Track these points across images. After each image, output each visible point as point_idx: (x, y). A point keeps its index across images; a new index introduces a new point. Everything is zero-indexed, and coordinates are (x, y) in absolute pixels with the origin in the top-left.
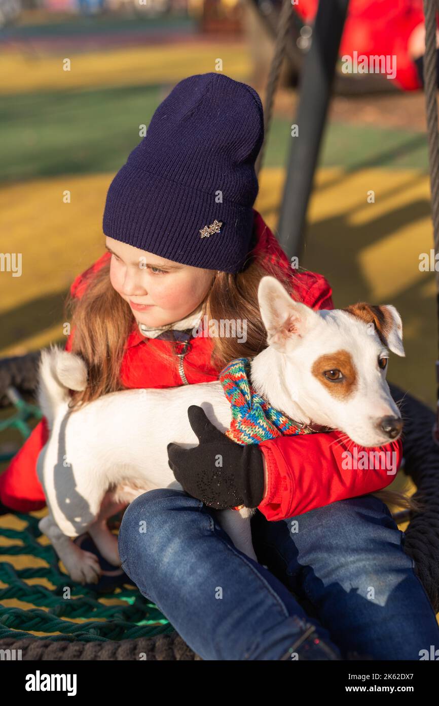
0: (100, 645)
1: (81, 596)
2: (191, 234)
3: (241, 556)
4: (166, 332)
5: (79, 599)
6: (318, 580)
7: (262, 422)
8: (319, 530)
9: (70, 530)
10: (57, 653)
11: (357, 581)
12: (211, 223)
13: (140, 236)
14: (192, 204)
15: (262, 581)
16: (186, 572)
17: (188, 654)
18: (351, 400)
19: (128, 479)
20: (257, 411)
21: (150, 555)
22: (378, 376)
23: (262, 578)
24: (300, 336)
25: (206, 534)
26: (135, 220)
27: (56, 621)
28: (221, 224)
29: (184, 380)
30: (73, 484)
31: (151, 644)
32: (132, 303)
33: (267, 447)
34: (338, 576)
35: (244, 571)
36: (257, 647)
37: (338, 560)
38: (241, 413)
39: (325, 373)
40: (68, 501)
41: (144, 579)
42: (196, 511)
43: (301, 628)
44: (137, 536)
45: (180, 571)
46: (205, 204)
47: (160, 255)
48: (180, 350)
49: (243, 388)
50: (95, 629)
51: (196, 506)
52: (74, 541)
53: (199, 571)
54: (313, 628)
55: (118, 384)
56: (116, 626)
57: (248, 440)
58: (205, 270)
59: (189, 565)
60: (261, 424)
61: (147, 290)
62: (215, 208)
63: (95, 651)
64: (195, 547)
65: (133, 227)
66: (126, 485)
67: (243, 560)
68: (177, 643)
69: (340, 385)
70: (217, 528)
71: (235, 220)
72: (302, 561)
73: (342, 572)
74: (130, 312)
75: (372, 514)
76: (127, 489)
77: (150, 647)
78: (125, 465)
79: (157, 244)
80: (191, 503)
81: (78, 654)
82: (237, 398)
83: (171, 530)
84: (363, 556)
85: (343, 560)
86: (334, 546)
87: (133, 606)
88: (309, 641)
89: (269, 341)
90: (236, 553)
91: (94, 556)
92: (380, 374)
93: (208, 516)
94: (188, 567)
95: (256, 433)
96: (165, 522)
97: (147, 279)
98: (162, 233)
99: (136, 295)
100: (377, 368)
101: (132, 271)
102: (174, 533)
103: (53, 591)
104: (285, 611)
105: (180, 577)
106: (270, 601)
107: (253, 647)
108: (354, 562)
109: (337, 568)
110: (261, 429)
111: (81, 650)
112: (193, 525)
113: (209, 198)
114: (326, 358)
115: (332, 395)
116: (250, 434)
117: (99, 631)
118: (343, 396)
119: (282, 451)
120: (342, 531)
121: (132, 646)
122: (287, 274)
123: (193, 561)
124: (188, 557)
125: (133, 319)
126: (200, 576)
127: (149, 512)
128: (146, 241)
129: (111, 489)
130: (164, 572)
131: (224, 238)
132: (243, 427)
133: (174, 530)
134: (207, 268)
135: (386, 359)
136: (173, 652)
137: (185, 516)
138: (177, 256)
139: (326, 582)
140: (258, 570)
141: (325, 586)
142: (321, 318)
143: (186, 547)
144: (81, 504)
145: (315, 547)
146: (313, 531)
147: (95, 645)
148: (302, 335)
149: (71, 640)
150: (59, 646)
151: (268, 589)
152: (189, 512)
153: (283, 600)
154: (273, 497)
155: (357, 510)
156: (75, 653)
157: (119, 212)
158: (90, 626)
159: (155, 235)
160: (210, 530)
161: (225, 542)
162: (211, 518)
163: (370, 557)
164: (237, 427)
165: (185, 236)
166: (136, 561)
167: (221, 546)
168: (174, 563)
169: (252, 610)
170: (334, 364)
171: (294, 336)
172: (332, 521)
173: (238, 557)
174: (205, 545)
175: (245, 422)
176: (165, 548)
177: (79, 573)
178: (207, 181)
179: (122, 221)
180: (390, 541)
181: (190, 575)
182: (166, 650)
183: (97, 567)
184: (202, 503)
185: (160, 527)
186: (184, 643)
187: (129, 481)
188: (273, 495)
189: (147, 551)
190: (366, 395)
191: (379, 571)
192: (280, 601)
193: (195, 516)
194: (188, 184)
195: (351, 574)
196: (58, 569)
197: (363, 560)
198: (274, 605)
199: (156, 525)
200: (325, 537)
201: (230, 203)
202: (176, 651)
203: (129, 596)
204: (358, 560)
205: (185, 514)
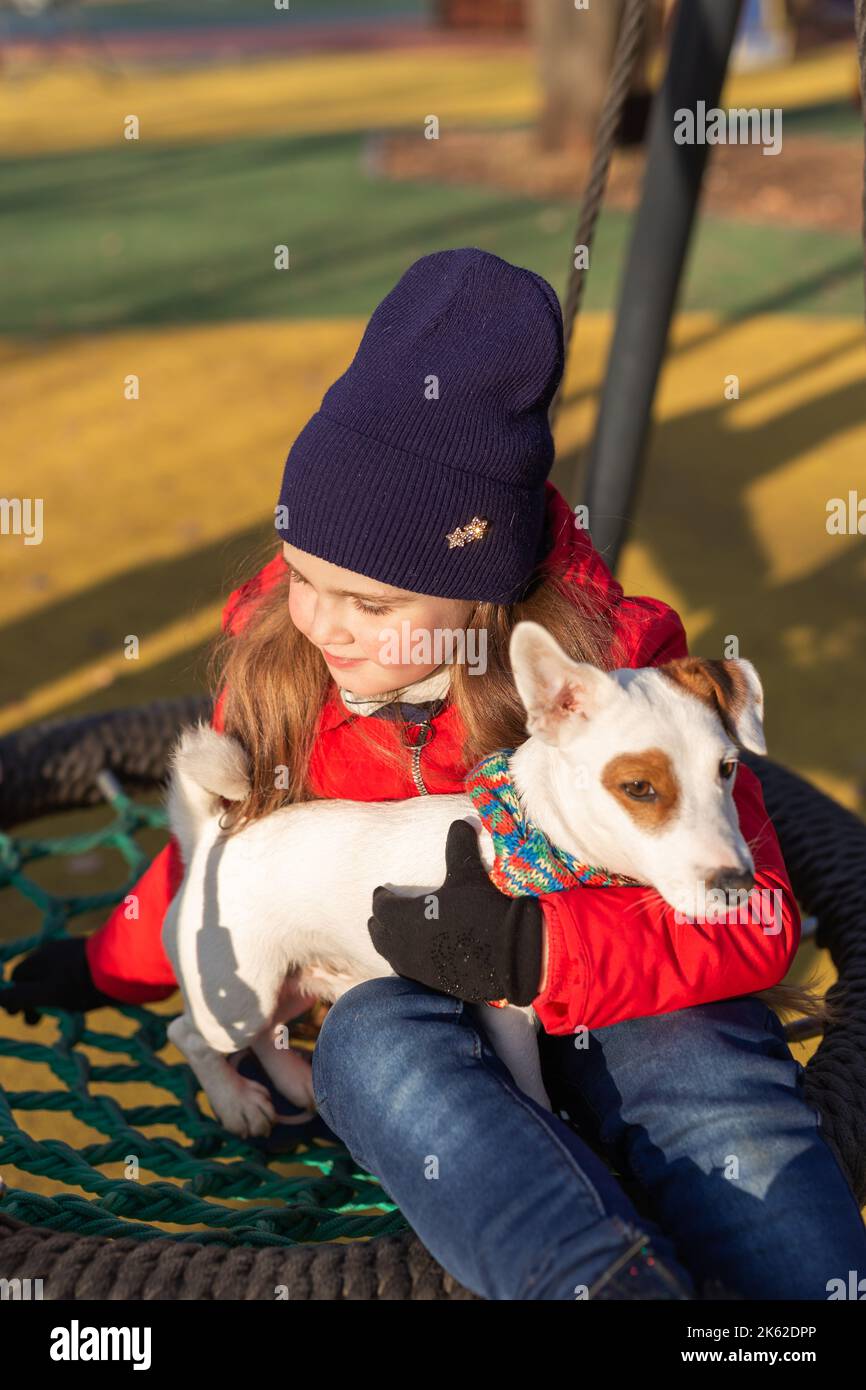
0: (281, 1253)
1: (238, 1159)
2: (431, 541)
3: (527, 1106)
4: (389, 706)
5: (237, 1164)
6: (656, 1151)
7: (544, 862)
8: (654, 1064)
9: (222, 1041)
10: (209, 1267)
11: (720, 1153)
12: (467, 522)
13: (342, 546)
14: (433, 491)
15: (562, 1151)
16: (431, 1130)
17: (433, 1271)
18: (667, 834)
19: (320, 956)
20: (536, 843)
21: (370, 1097)
22: (718, 794)
23: (562, 1146)
24: (583, 715)
25: (468, 1064)
26: (334, 518)
27: (198, 1205)
28: (484, 524)
29: (420, 788)
30: (233, 964)
31: (369, 1254)
32: (327, 653)
33: (551, 905)
34: (687, 1143)
35: (531, 1132)
36: (549, 1268)
37: (687, 1117)
38: (508, 846)
39: (624, 786)
40: (222, 993)
41: (358, 1135)
42: (450, 1022)
43: (625, 1237)
44: (348, 1062)
45: (422, 1127)
46: (456, 491)
47: (377, 578)
48: (413, 737)
49: (507, 801)
50: (267, 1221)
51: (452, 1012)
52: (228, 1058)
53: (455, 1130)
54: (646, 1240)
55: (305, 790)
56: (304, 1215)
57: (520, 891)
58: (457, 601)
59: (437, 1118)
60: (543, 866)
61: (354, 635)
62: (475, 496)
63: (274, 1265)
64: (448, 1087)
65: (330, 530)
66: (316, 966)
67: (530, 1113)
68: (413, 1253)
69: (649, 805)
70: (487, 1053)
71: (509, 514)
72: (629, 1116)
73: (694, 1137)
74: (325, 668)
75: (745, 1035)
76: (319, 973)
77: (369, 1258)
78: (313, 932)
79: (373, 559)
80: (444, 1007)
81: (246, 1268)
82: (500, 820)
83: (407, 1054)
84: (731, 1109)
85: (694, 1117)
86: (680, 1092)
87: (330, 1177)
88: (638, 1261)
89: (531, 728)
90: (518, 1099)
91: (263, 1089)
92: (720, 791)
93: (471, 1032)
94: (436, 1122)
95: (531, 881)
96: (397, 1040)
97: (353, 618)
98: (380, 540)
99: (335, 644)
100: (716, 781)
101: (328, 602)
102: (412, 1060)
103: (187, 1149)
104: (600, 1206)
105: (421, 1138)
106: (574, 1188)
107: (543, 1266)
108: (713, 1120)
109: (685, 1131)
110: (541, 875)
111: (250, 1261)
112: (445, 1048)
113: (464, 479)
114: (627, 760)
115: (635, 822)
116: (521, 882)
117: (274, 1225)
118: (653, 826)
119: (575, 916)
120: (693, 1066)
121: (336, 1256)
122: (602, 607)
123: (444, 1110)
124: (436, 1104)
125: (331, 682)
126: (456, 1139)
127: (368, 1020)
128: (352, 555)
129: (293, 974)
130: (394, 1127)
131: (489, 548)
132: (511, 869)
133: (412, 1054)
134: (459, 598)
135: (733, 764)
136: (407, 1267)
137: (432, 1030)
138: (406, 580)
139: (669, 1153)
140: (556, 1132)
141: (669, 1160)
142: (620, 689)
143: (432, 1086)
144: (245, 997)
145: (646, 1096)
146: (644, 1066)
147: (274, 1254)
148: (588, 715)
149: (232, 1243)
150: (211, 1255)
151: (571, 1166)
152: (440, 1025)
153: (597, 1187)
154: (557, 993)
155: (719, 1028)
156: (240, 1267)
157: (307, 501)
158: (257, 1215)
159: (369, 545)
160: (475, 1058)
161: (500, 1079)
162: (477, 1036)
163: (742, 1110)
164: (502, 869)
165: (421, 546)
166: (345, 1104)
167: (493, 1086)
168: (412, 1112)
169: (542, 1202)
170: (639, 771)
171: (574, 717)
172: (676, 1049)
173: (522, 1106)
174: (466, 1083)
175: (515, 861)
176: (396, 1086)
177: (238, 1117)
178: (461, 449)
179: (311, 519)
180: (777, 1081)
181: (440, 1135)
182: (395, 1264)
183: (268, 1108)
184: (462, 1006)
185: (389, 1049)
186: (426, 1253)
187: (322, 961)
188: (556, 988)
189: (365, 1089)
190: (693, 827)
191: (757, 1133)
192: (592, 1188)
193: (448, 1031)
194: (428, 454)
195: (711, 1141)
196: (196, 1108)
197: (730, 1116)
198: (581, 1195)
199: (381, 1045)
200: (663, 1076)
201: (503, 486)
202: (411, 1266)
203: (322, 1159)
204: (721, 1117)
205: (432, 1027)
